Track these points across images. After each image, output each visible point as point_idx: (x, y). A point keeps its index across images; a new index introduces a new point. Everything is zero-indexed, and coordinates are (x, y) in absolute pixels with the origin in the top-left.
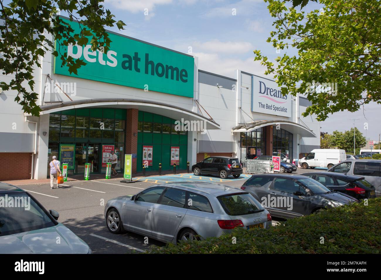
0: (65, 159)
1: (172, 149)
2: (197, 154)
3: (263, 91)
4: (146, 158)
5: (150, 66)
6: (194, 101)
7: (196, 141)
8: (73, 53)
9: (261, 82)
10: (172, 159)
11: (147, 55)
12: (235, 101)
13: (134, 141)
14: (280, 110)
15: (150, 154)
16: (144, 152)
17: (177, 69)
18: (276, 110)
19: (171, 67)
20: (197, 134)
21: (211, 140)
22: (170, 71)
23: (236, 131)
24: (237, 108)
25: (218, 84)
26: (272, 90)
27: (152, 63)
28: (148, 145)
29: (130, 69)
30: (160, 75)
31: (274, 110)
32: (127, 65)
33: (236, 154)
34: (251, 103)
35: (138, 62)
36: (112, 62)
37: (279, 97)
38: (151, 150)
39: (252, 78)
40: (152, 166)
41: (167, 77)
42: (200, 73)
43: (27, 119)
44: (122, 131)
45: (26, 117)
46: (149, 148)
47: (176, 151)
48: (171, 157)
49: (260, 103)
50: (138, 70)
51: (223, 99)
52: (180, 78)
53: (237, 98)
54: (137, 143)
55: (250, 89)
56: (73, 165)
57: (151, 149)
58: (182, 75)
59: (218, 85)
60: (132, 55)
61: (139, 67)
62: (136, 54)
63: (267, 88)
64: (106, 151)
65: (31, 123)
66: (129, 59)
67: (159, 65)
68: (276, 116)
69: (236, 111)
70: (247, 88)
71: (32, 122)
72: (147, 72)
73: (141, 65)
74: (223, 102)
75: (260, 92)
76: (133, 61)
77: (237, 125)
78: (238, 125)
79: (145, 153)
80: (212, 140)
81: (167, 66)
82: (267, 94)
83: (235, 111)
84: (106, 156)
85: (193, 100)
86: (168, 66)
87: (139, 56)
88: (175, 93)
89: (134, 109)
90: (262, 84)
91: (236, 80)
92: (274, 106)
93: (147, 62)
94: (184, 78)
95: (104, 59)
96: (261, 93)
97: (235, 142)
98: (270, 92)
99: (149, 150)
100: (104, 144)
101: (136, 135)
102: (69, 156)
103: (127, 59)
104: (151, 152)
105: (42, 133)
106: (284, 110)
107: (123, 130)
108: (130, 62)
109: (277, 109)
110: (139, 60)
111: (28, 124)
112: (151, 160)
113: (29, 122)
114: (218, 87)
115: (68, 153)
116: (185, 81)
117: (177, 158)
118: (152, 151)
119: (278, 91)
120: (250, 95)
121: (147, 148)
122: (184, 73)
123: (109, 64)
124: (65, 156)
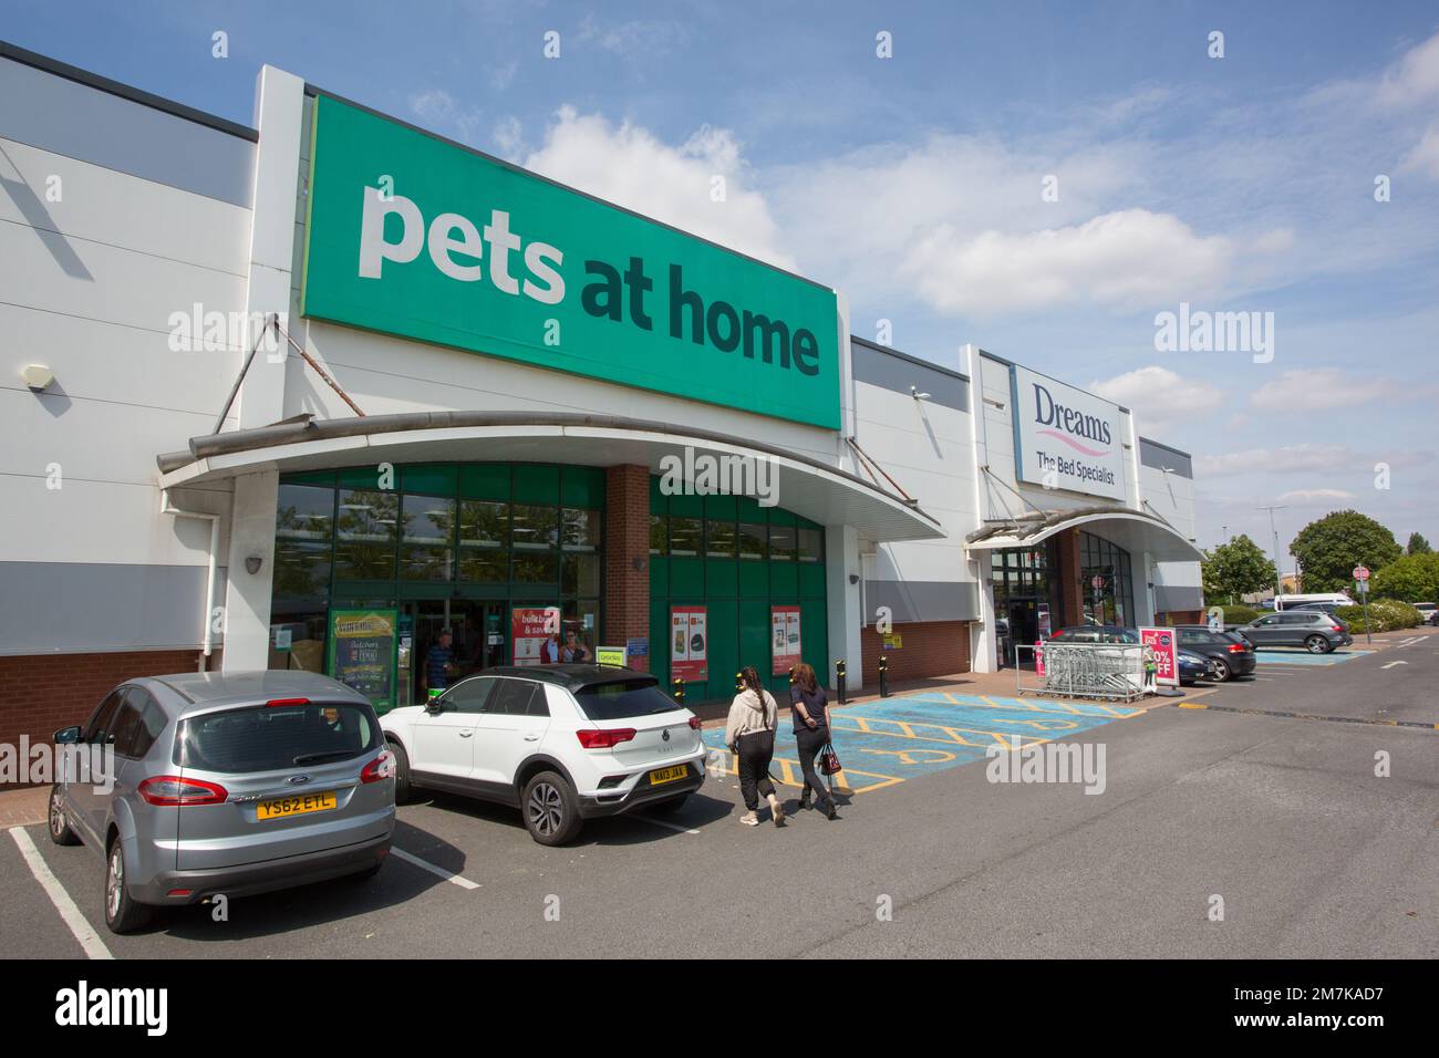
0: (354, 670)
1: (775, 615)
2: (863, 630)
3: (1045, 417)
4: (682, 651)
5: (687, 310)
6: (843, 442)
7: (858, 583)
8: (386, 239)
9: (1037, 388)
10: (777, 651)
11: (676, 272)
12: (969, 445)
13: (637, 590)
14: (1095, 476)
15: (697, 638)
16: (675, 629)
17: (781, 327)
18: (1084, 477)
19: (762, 320)
20: (860, 557)
21: (900, 579)
22: (758, 332)
23: (979, 545)
24: (976, 470)
25: (913, 388)
26: (1069, 415)
27: (694, 299)
28: (689, 604)
29: (616, 316)
30: (727, 346)
31: (1079, 476)
32: (602, 299)
33: (982, 624)
34: (1013, 454)
35: (646, 293)
36: (545, 286)
37: (1089, 436)
38: (701, 622)
39: (1012, 372)
40: (706, 684)
41: (749, 353)
42: (858, 347)
43: (173, 501)
44: (588, 553)
45: (165, 495)
46: (693, 615)
47: (789, 620)
48: (774, 645)
49: (1040, 453)
50: (644, 322)
51: (932, 438)
52: (795, 358)
53: (974, 438)
54: (646, 596)
55: (1007, 407)
56: (388, 697)
57: (702, 617)
58: (799, 351)
59: (914, 393)
60: (622, 267)
61: (647, 311)
62: (636, 263)
63: (1057, 406)
64: (528, 631)
65: (187, 518)
66: (608, 278)
67: (720, 307)
68: (1087, 494)
69: (974, 480)
70: (1000, 406)
71: (195, 515)
72: (676, 330)
73: (657, 303)
74: (932, 447)
75: (1039, 420)
76: (626, 289)
77: (979, 526)
78: (984, 525)
79: (681, 633)
80: (906, 580)
81: (747, 314)
82: (1058, 426)
83: (971, 480)
84: (528, 652)
85: (839, 439)
86: (750, 314)
87: (646, 273)
88: (778, 411)
89: (631, 466)
90: (1041, 392)
91: (965, 379)
92: (1079, 463)
93: (678, 298)
94: (808, 360)
95: (511, 273)
96: (1042, 422)
97: (977, 584)
98: (1066, 419)
99: (693, 621)
100: (519, 603)
101: (643, 565)
102: (373, 657)
103: (601, 279)
104: (701, 629)
105: (243, 562)
106: (1106, 477)
107: (592, 548)
108: (613, 290)
109: (1087, 473)
110: (648, 284)
111: (172, 525)
112: (701, 661)
113: (178, 517)
114: (916, 398)
115: (367, 645)
116: (813, 371)
117: (795, 648)
118: (703, 626)
119: (1087, 417)
120: (1011, 429)
121: (687, 615)
122: (805, 343)
123: (531, 290)
124: (354, 658)
